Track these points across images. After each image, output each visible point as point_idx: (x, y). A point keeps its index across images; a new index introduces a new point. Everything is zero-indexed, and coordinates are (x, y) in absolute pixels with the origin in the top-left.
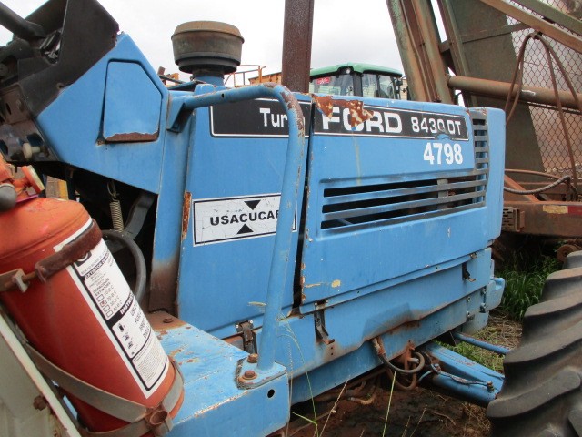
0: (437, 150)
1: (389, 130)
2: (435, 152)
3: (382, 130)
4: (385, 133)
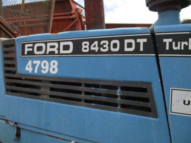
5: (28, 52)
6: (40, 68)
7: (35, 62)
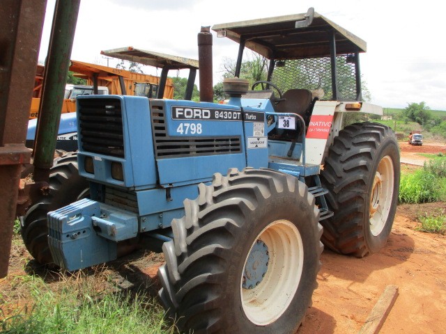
5: (179, 115)
6: (190, 130)
7: (185, 125)
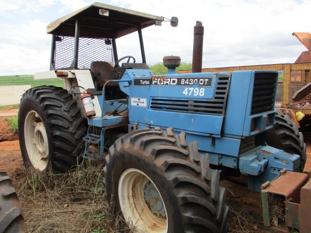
0: (190, 90)
1: (171, 84)
2: (189, 91)
3: (169, 84)
4: (170, 85)
